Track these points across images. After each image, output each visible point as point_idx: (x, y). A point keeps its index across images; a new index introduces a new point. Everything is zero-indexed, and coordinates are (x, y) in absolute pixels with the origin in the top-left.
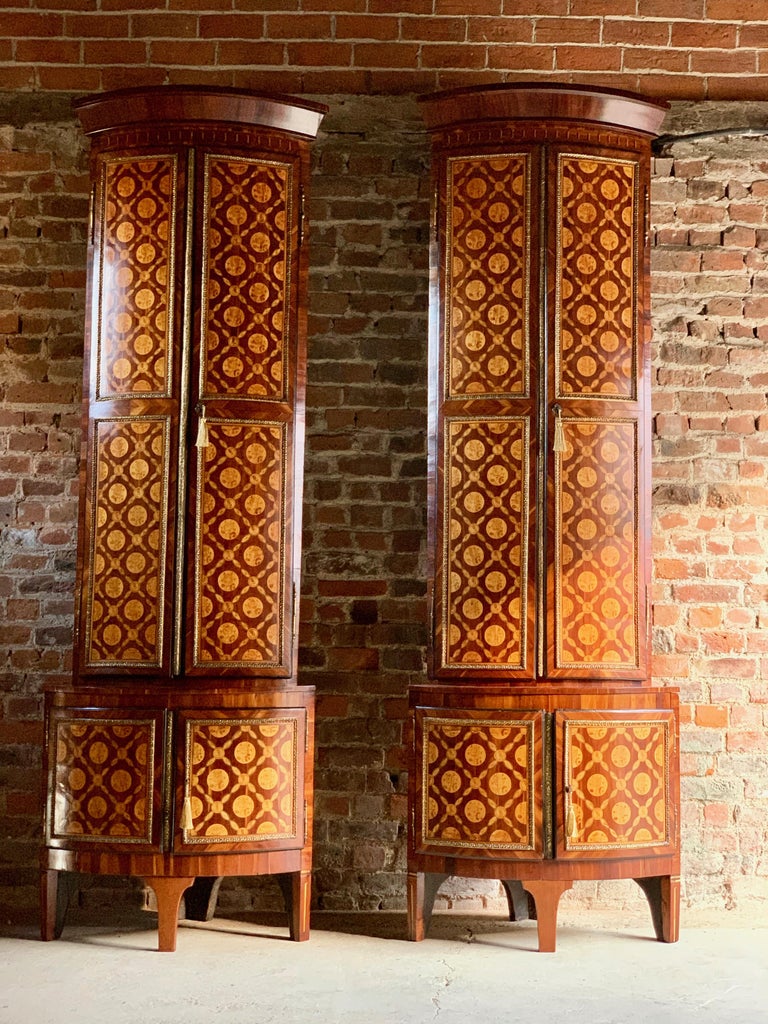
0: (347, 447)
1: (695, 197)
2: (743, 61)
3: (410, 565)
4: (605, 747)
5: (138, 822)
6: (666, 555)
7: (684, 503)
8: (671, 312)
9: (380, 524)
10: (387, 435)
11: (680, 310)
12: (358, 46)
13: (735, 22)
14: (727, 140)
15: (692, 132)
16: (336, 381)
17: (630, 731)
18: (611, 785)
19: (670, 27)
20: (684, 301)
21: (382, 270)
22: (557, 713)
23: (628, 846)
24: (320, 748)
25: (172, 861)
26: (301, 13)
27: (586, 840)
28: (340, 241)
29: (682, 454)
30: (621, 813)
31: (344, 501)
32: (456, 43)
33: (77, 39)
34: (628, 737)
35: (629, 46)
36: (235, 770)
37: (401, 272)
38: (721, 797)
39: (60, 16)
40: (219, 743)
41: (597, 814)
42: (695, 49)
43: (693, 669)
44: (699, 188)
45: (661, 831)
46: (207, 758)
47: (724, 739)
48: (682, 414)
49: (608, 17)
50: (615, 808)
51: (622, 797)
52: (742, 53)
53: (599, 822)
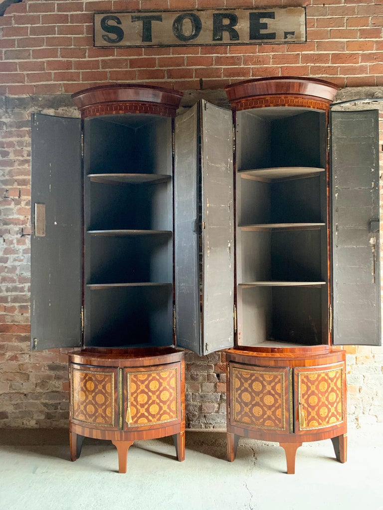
2: (362, 70)
4: (317, 383)
5: (108, 417)
12: (196, 70)
13: (359, 52)
14: (355, 104)
15: (340, 101)
17: (327, 375)
18: (319, 399)
19: (330, 56)
22: (295, 369)
23: (327, 426)
24: (187, 364)
25: (123, 434)
26: (172, 56)
27: (308, 426)
30: (323, 412)
32: (238, 66)
33: (79, 71)
34: (326, 377)
35: (313, 65)
36: (150, 394)
38: (354, 383)
39: (71, 61)
40: (143, 382)
41: (313, 413)
42: (341, 65)
45: (340, 416)
46: (137, 389)
47: (355, 359)
49: (303, 52)
50: (321, 410)
51: (324, 405)
52: (362, 66)
53: (314, 417)
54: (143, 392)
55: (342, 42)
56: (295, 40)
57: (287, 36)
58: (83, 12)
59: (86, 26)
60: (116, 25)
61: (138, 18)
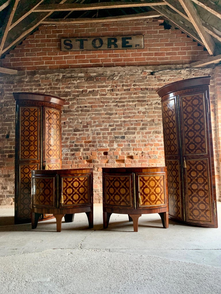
0: (102, 126)
1: (159, 82)
2: (167, 58)
3: (112, 146)
4: (148, 181)
5: (51, 201)
6: (156, 142)
7: (159, 134)
8: (155, 101)
9: (107, 139)
10: (108, 124)
11: (157, 101)
12: (101, 59)
13: (165, 52)
14: (164, 72)
15: (158, 71)
16: (99, 115)
17: (154, 177)
18: (150, 191)
19: (154, 53)
20: (158, 99)
21: (106, 96)
23: (155, 206)
26: (91, 54)
28: (99, 92)
29: (158, 125)
30: (153, 197)
31: (101, 135)
32: (118, 58)
33: (55, 60)
34: (154, 179)
35: (147, 57)
37: (110, 97)
39: (52, 57)
40: (70, 182)
41: (147, 198)
42: (158, 57)
43: (161, 161)
44: (160, 80)
45: (163, 201)
46: (67, 186)
48: (158, 118)
49: (143, 52)
50: (151, 196)
51: (153, 194)
52: (166, 57)
53: (147, 200)
54: (70, 187)
55: (159, 48)
56: (140, 48)
57: (137, 46)
58: (57, 38)
59: (58, 43)
60: (70, 43)
61: (78, 40)
